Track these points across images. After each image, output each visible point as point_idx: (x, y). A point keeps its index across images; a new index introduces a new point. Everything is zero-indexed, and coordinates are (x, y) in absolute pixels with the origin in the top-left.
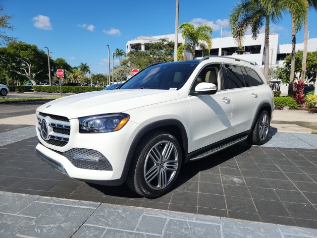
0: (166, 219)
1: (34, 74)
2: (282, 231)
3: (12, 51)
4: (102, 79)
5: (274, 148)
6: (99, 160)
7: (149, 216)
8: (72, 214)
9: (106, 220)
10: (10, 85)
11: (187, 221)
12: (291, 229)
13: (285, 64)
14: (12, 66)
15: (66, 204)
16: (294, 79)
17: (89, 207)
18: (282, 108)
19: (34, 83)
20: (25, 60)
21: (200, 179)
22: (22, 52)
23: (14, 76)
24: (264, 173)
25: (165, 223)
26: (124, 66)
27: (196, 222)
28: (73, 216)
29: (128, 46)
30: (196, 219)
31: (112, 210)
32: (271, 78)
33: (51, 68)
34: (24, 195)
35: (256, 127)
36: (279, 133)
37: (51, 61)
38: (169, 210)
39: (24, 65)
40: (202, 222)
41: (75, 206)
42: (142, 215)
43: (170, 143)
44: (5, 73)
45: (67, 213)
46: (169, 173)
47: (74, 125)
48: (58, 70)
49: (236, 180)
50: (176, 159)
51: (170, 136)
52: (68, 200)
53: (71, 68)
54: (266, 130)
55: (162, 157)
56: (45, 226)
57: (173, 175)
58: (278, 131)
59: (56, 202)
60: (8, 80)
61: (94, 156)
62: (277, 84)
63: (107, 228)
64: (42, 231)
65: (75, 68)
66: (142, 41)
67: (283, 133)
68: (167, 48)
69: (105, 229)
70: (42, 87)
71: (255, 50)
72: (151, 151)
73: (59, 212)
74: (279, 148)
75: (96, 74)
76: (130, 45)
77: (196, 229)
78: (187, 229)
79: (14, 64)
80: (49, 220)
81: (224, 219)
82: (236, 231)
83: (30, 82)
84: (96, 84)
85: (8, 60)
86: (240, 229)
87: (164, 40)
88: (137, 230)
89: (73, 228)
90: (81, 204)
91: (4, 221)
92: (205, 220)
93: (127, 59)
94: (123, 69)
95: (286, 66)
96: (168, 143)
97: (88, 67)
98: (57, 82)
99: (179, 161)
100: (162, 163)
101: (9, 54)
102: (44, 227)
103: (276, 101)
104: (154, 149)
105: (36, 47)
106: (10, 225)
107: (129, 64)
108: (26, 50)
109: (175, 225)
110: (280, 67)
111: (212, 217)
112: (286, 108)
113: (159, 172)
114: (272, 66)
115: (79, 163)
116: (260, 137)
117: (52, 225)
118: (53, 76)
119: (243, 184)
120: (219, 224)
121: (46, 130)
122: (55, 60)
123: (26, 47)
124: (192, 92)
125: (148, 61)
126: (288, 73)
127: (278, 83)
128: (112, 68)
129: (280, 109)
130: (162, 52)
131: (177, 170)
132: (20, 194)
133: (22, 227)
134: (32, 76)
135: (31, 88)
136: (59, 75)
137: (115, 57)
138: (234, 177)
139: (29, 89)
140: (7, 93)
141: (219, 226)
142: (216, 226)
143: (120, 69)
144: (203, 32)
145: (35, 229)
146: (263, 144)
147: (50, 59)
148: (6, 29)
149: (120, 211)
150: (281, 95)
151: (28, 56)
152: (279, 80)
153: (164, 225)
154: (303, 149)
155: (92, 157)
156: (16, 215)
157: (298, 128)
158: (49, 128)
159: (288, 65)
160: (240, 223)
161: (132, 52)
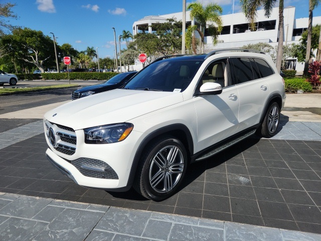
0: (171, 223)
1: (42, 61)
2: (284, 236)
3: (18, 39)
4: (110, 63)
5: (284, 141)
6: (105, 170)
7: (155, 221)
8: (83, 219)
9: (115, 225)
10: (18, 72)
11: (192, 225)
12: (293, 234)
13: (302, 41)
14: (19, 53)
15: (77, 208)
16: (310, 57)
17: (98, 211)
18: (296, 91)
19: (42, 71)
20: (32, 47)
21: (207, 178)
22: (28, 39)
23: (22, 63)
24: (271, 171)
25: (170, 227)
26: (131, 50)
27: (201, 226)
28: (84, 220)
29: (134, 28)
30: (201, 224)
31: (120, 214)
32: (286, 57)
33: (58, 54)
34: (38, 198)
35: (265, 120)
36: (291, 122)
37: (58, 47)
38: (175, 214)
39: (31, 52)
40: (206, 227)
41: (86, 210)
42: (148, 220)
43: (175, 147)
44: (13, 61)
45: (78, 217)
46: (174, 176)
47: (80, 135)
48: (64, 57)
49: (242, 179)
50: (181, 162)
51: (175, 140)
52: (78, 203)
53: (78, 53)
54: (276, 122)
55: (167, 161)
56: (58, 231)
57: (178, 177)
58: (290, 120)
59: (68, 206)
60: (17, 67)
61: (101, 166)
62: (292, 62)
63: (116, 233)
64: (55, 236)
65: (82, 52)
66: (149, 21)
67: (295, 122)
68: (175, 29)
69: (113, 234)
70: (51, 74)
71: (269, 25)
72: (156, 157)
73: (70, 216)
74: (288, 141)
75: (103, 58)
76: (137, 25)
77: (200, 234)
78: (191, 234)
79: (21, 52)
80: (62, 225)
81: (228, 223)
82: (239, 237)
83: (38, 69)
84: (103, 68)
85: (15, 48)
86: (242, 234)
87: (171, 20)
88: (143, 236)
89: (84, 233)
90: (92, 208)
91: (21, 227)
92: (209, 225)
93: (134, 41)
94: (130, 53)
95: (302, 43)
96: (172, 147)
97: (95, 51)
98: (65, 68)
99: (184, 163)
100: (168, 167)
101: (15, 41)
102: (58, 233)
103: (289, 85)
104: (159, 155)
105: (42, 33)
106: (26, 230)
107: (136, 47)
108: (32, 36)
109: (180, 230)
110: (296, 44)
111: (216, 221)
112: (300, 91)
113: (165, 176)
114: (288, 43)
115: (86, 172)
116: (270, 130)
117: (65, 231)
118: (61, 62)
119: (249, 183)
120: (222, 229)
121: (54, 138)
122: (61, 46)
123: (32, 34)
124: (197, 93)
125: (155, 44)
126: (304, 51)
127: (294, 61)
128: (119, 51)
129: (293, 92)
130: (170, 34)
131: (183, 173)
132: (34, 197)
133: (38, 232)
134: (39, 63)
135: (40, 75)
136: (66, 63)
137: (122, 39)
138: (240, 176)
139: (37, 77)
140: (16, 82)
141: (223, 231)
142: (220, 231)
143: (127, 53)
144: (213, 13)
145: (49, 235)
146: (272, 136)
147: (56, 45)
148: (10, 18)
149: (128, 215)
150: (296, 74)
151: (34, 42)
152: (295, 58)
153: (169, 230)
154: (313, 142)
155: (98, 167)
156: (31, 219)
157: (311, 116)
158: (56, 136)
159: (304, 42)
160: (243, 228)
161: (138, 35)
